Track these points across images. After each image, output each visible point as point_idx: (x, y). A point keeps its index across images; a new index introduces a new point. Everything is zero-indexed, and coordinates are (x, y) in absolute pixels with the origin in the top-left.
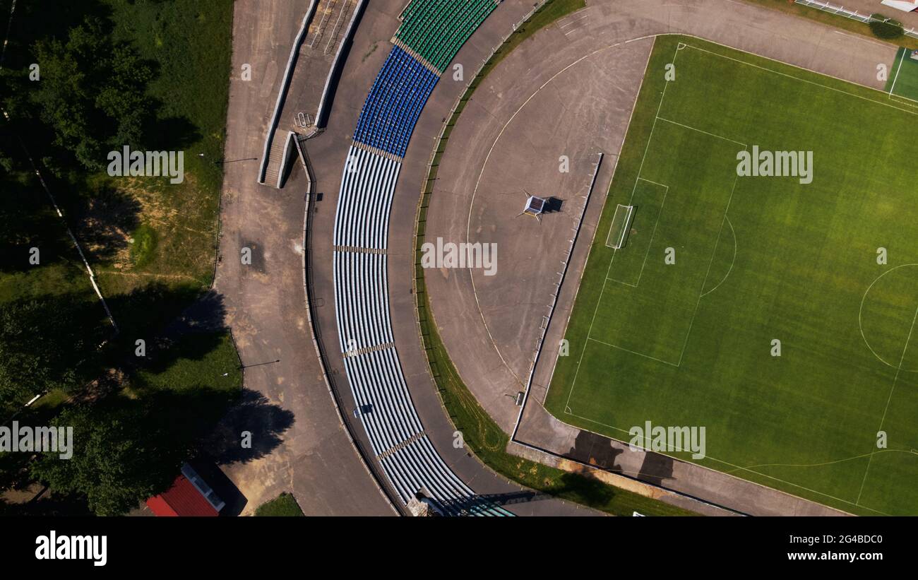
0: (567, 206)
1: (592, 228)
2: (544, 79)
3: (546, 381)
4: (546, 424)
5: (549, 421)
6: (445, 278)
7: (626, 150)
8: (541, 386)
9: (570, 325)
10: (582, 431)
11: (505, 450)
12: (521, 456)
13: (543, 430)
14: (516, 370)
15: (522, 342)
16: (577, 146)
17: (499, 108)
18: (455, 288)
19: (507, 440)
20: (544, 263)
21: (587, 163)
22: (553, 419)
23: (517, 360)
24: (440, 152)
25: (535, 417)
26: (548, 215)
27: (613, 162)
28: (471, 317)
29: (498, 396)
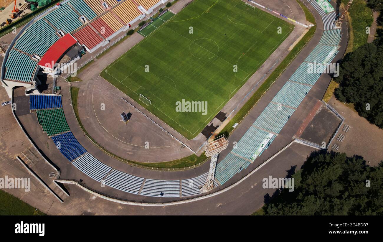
0: (131, 112)
1: (142, 108)
2: (92, 105)
3: (181, 136)
4: (195, 142)
5: (194, 140)
6: (133, 154)
7: (125, 92)
8: (182, 138)
9: (167, 123)
10: (201, 132)
11: (198, 157)
12: (202, 153)
13: (196, 143)
14: (173, 144)
15: (166, 139)
16: (116, 103)
17: (92, 119)
18: (138, 152)
19: (195, 155)
20: (145, 124)
21: (122, 102)
22: (194, 139)
23: (171, 142)
24: (93, 140)
25: (191, 144)
26: (131, 118)
27: (126, 96)
28: (149, 151)
29: (179, 152)
